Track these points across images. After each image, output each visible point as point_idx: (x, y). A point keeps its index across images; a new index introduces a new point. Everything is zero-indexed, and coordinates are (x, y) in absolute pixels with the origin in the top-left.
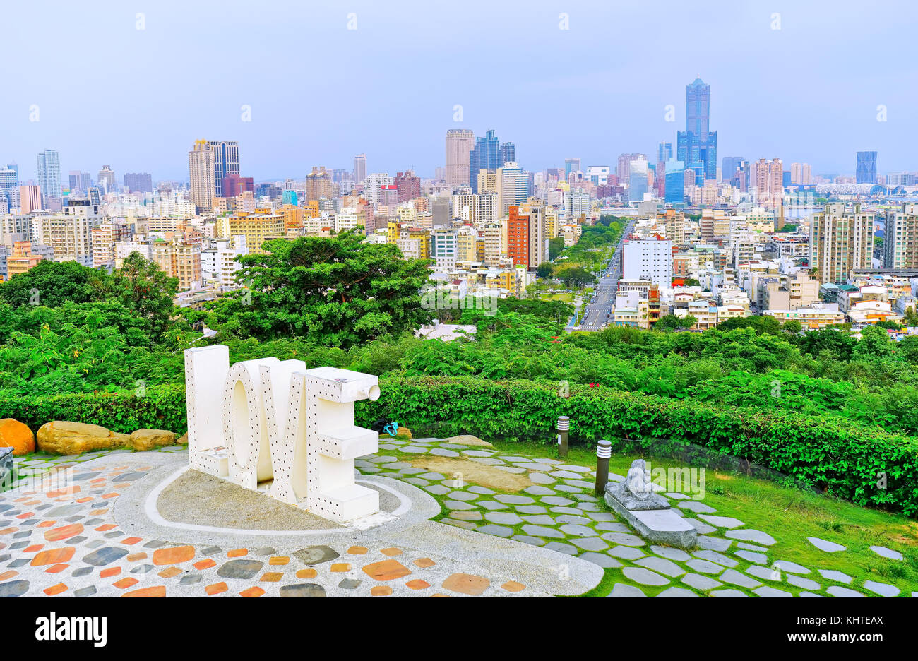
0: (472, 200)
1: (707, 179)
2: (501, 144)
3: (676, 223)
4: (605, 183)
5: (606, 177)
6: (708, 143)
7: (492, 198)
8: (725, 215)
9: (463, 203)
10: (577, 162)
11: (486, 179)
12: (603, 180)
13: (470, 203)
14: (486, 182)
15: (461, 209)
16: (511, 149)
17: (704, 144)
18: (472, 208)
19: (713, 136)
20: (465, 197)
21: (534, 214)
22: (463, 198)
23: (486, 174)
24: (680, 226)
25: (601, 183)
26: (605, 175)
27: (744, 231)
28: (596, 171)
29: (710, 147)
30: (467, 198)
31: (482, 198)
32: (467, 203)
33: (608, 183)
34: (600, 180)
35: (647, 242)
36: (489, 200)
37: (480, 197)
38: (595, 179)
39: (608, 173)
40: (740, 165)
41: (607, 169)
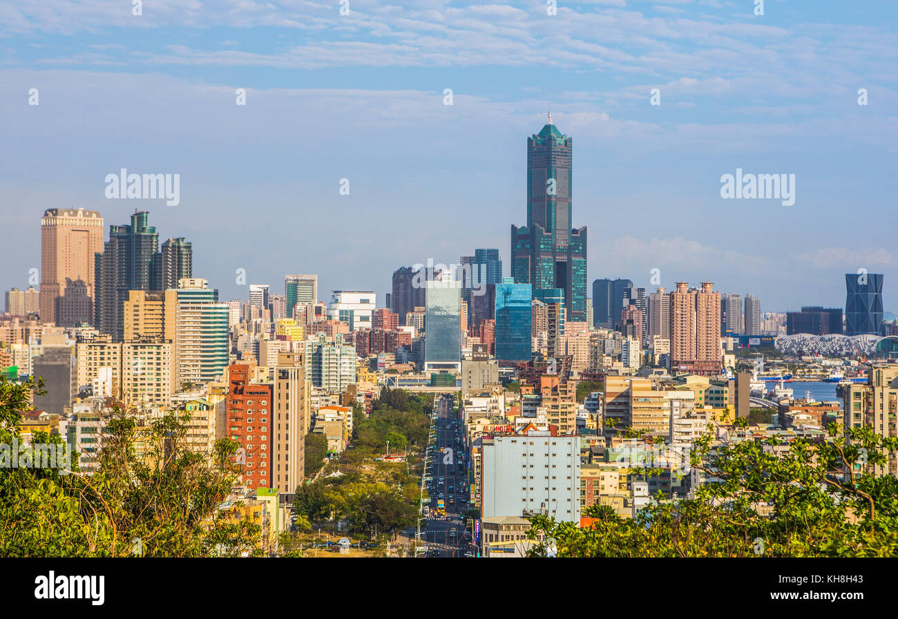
0: (118, 353)
1: (569, 320)
2: (162, 241)
3: (560, 403)
4: (368, 325)
5: (369, 314)
6: (570, 251)
7: (162, 351)
8: (654, 389)
9: (98, 361)
10: (311, 282)
11: (141, 313)
12: (364, 319)
13: (112, 361)
14: (141, 317)
15: (92, 372)
16: (184, 252)
17: (562, 253)
18: (118, 371)
19: (579, 238)
20: (102, 347)
21: (283, 382)
22: (99, 350)
23: (142, 302)
24: (569, 409)
25: (358, 325)
26: (367, 310)
27: (699, 421)
28: (349, 301)
29: (574, 259)
30: (106, 350)
31: (139, 350)
32: (106, 361)
33: (373, 326)
34: (356, 319)
35: (531, 439)
36: (154, 356)
37: (136, 347)
38: (347, 317)
39: (373, 307)
40: (629, 296)
41: (372, 297)
